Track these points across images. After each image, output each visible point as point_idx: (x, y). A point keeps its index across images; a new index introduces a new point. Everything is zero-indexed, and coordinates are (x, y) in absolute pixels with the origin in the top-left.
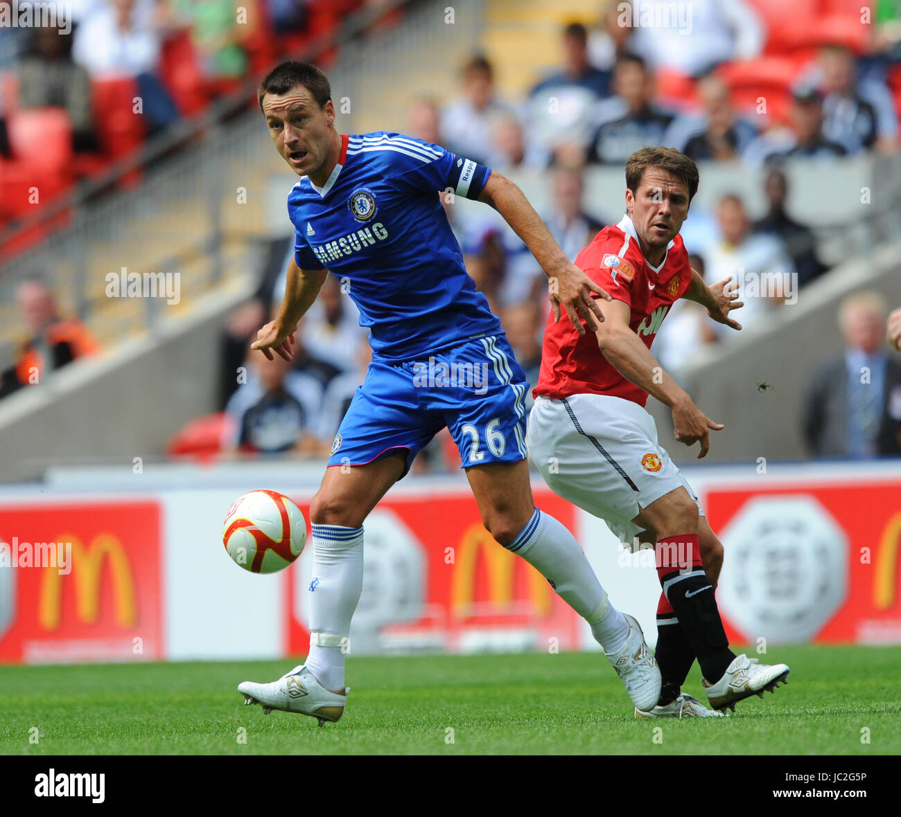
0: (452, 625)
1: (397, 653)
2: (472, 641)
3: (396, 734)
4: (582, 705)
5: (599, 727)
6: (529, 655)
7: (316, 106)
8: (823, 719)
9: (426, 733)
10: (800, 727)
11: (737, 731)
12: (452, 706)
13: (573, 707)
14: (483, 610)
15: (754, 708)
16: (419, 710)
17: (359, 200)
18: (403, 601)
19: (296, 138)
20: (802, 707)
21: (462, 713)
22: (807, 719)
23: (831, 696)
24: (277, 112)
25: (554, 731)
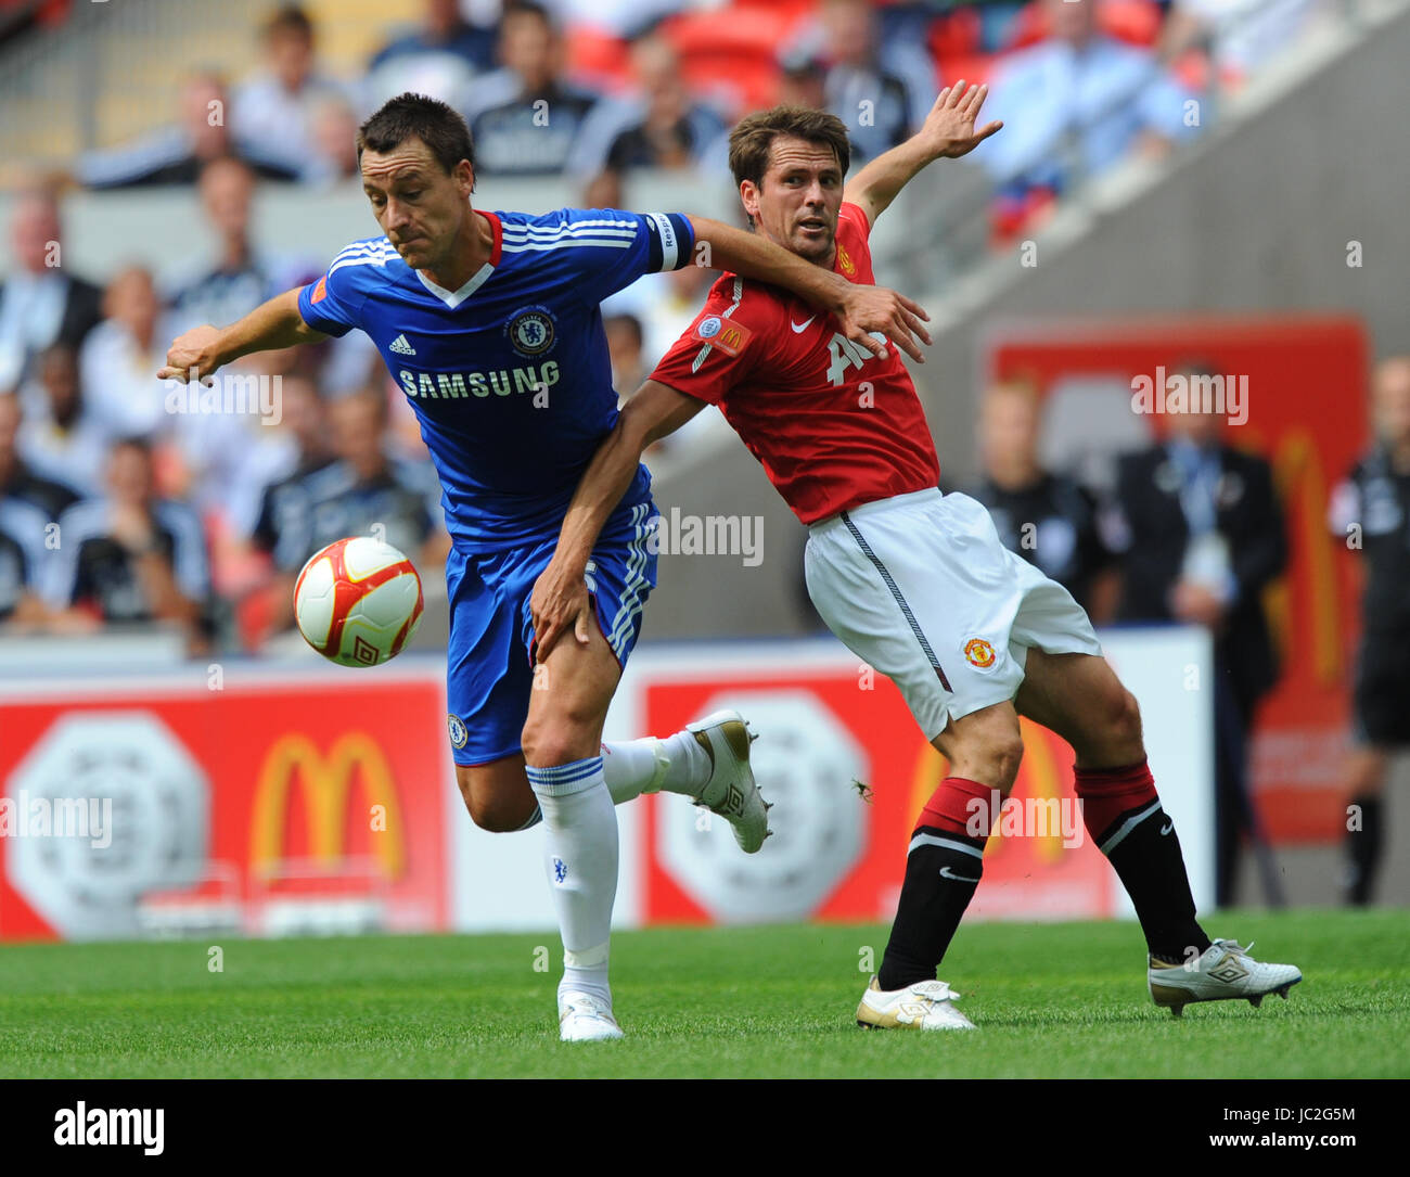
0: (249, 893)
1: (166, 936)
2: (282, 917)
3: (165, 1063)
4: (454, 1017)
5: (481, 1052)
6: (370, 939)
7: (439, 170)
8: (829, 1038)
9: (212, 1062)
10: (795, 1052)
11: (697, 1058)
12: (252, 1018)
13: (440, 1019)
14: (298, 869)
15: (721, 1022)
16: (202, 1025)
17: (527, 324)
18: (174, 856)
19: (405, 220)
20: (797, 1021)
21: (268, 1029)
22: (804, 1039)
23: (842, 1004)
24: (377, 179)
25: (411, 1058)
